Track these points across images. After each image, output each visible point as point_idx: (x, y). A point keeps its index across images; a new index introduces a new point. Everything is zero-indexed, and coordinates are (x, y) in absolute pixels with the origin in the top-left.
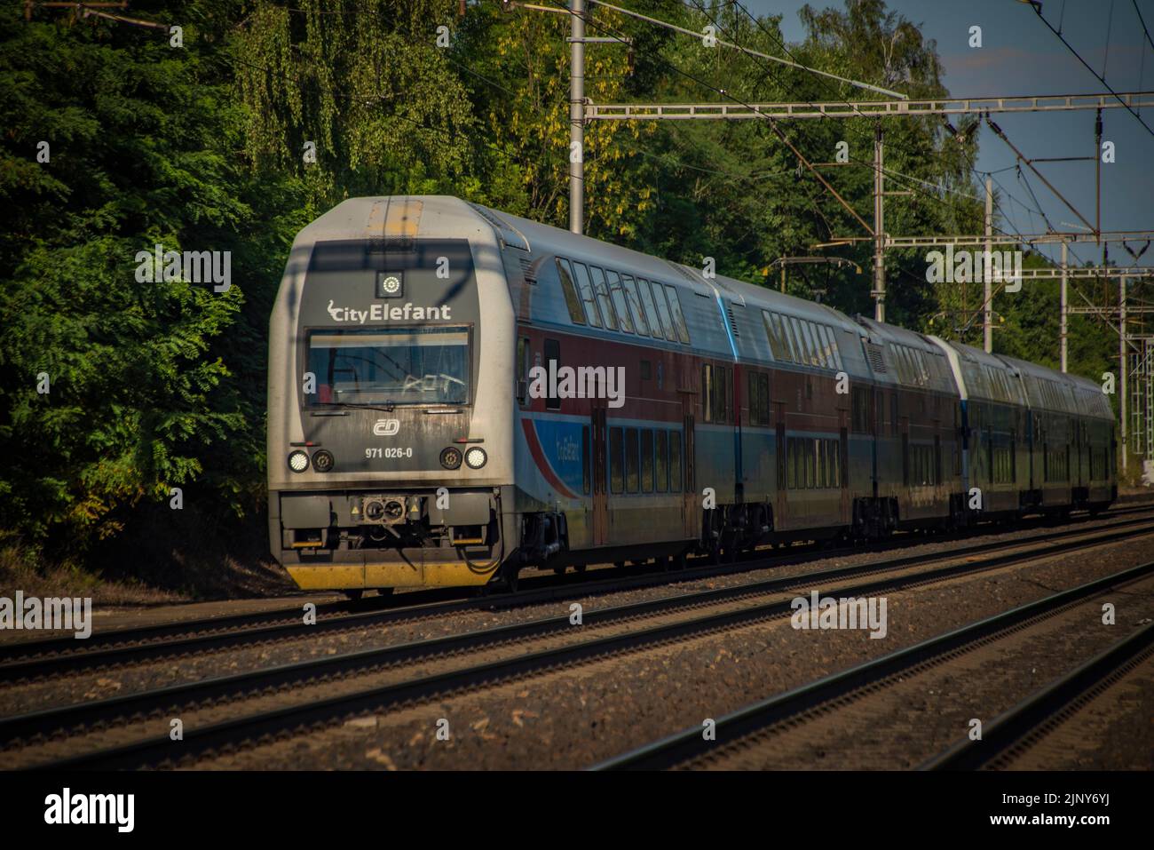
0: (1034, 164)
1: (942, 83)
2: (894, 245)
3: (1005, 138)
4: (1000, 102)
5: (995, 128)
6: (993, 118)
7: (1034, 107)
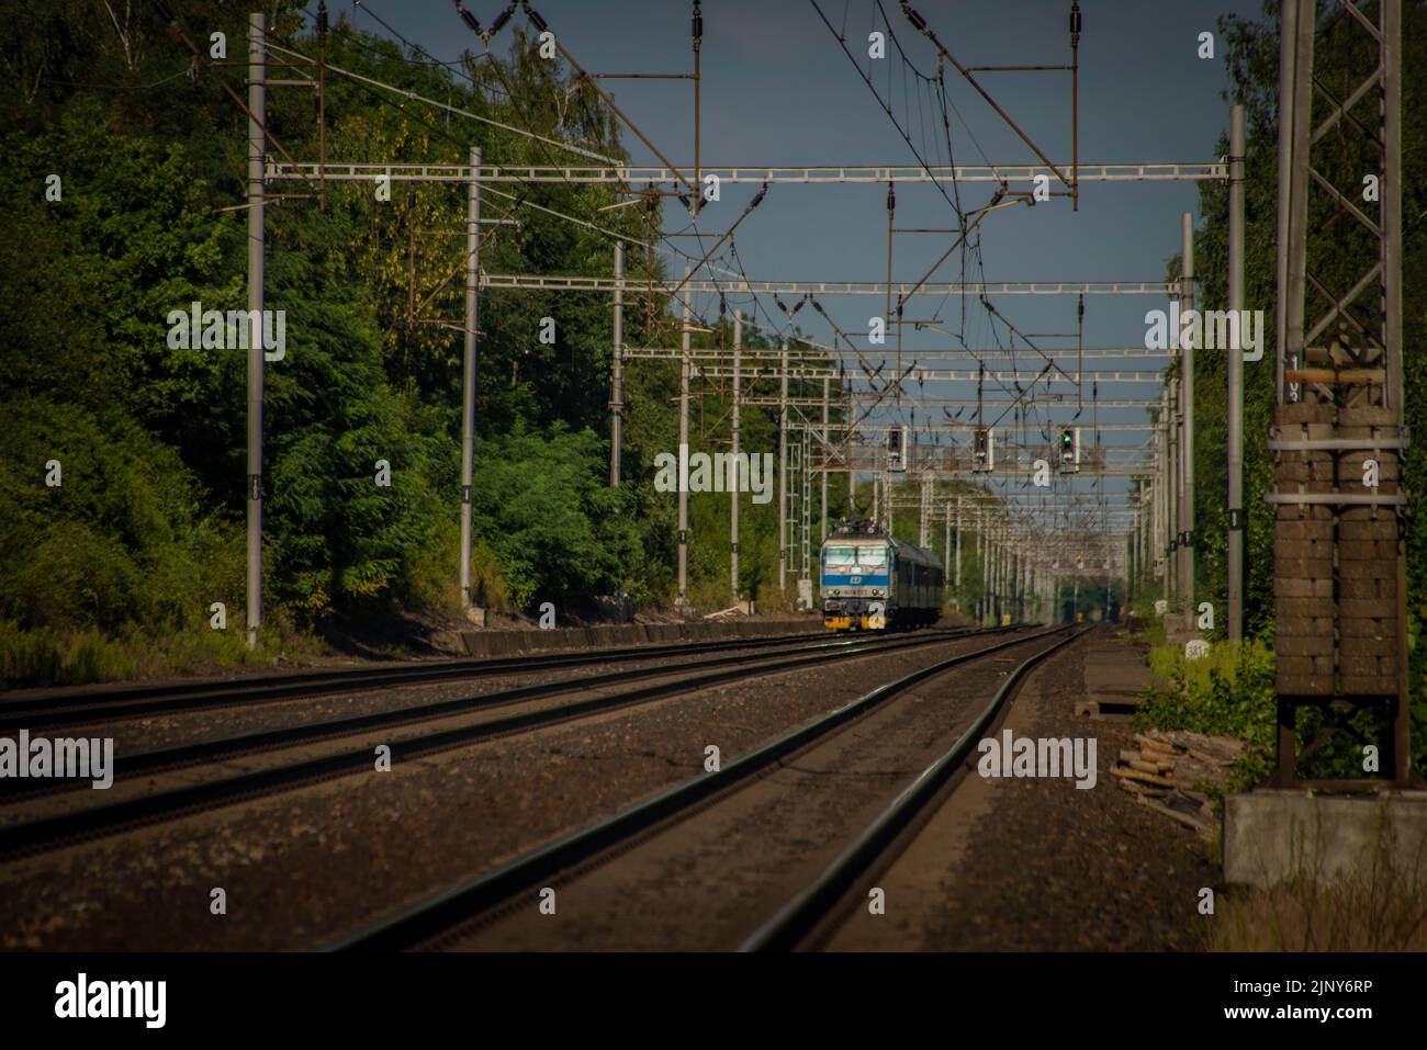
0: (849, 338)
1: (621, 144)
2: (632, 355)
3: (825, 315)
4: (822, 286)
5: (818, 307)
6: (815, 299)
7: (849, 291)
